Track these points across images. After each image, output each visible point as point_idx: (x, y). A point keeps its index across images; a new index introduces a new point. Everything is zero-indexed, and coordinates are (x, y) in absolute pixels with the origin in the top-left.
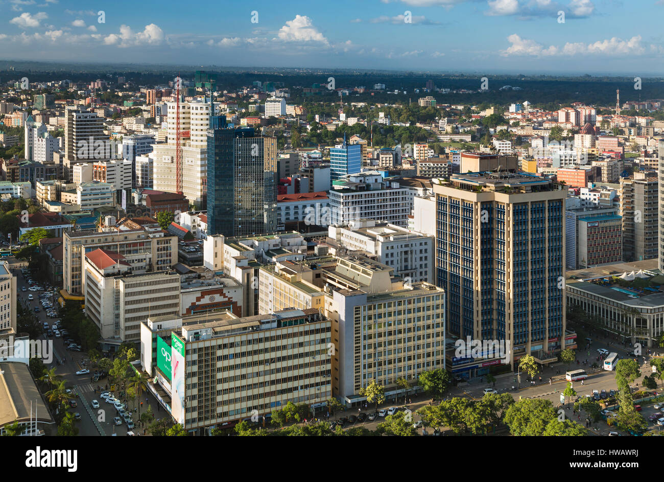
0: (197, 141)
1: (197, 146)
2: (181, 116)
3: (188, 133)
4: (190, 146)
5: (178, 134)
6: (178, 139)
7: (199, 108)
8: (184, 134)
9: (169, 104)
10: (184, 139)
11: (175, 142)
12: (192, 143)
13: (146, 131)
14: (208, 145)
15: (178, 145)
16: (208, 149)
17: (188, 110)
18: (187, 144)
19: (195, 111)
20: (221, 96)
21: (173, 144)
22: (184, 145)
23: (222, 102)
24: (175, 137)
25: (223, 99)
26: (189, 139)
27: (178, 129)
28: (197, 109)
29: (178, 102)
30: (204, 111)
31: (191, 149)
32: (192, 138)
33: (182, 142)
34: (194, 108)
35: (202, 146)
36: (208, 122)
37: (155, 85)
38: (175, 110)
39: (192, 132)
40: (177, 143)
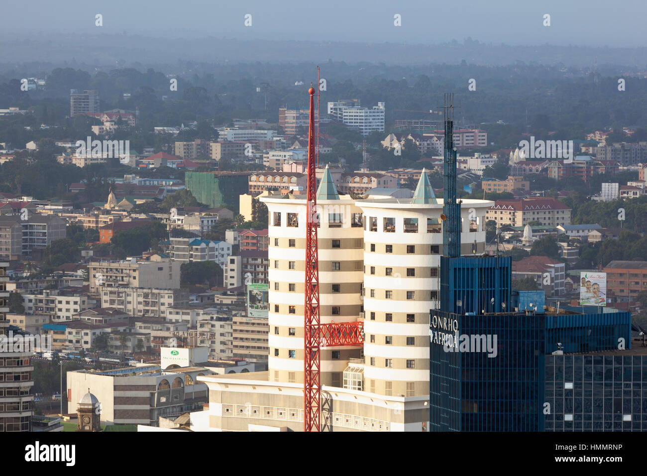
0: (387, 363)
1: (389, 384)
2: (324, 255)
3: (354, 331)
4: (361, 385)
5: (311, 332)
6: (311, 354)
7: (400, 225)
8: (335, 332)
9: (274, 205)
10: (335, 355)
11: (298, 365)
12: (370, 372)
13: (179, 317)
14: (434, 383)
15: (311, 378)
16: (433, 400)
17: (355, 233)
18: (349, 376)
19: (381, 237)
20: (499, 171)
21: (292, 376)
22: (337, 380)
23: (501, 199)
24: (298, 344)
25: (509, 185)
26: (358, 354)
27: (311, 310)
28: (389, 225)
29: (312, 196)
30: (421, 237)
31: (364, 397)
32: (369, 349)
33: (326, 366)
34: (284, 220)
35: (410, 385)
36: (433, 284)
37: (221, 122)
38: (300, 233)
39: (369, 327)
40: (308, 371)
